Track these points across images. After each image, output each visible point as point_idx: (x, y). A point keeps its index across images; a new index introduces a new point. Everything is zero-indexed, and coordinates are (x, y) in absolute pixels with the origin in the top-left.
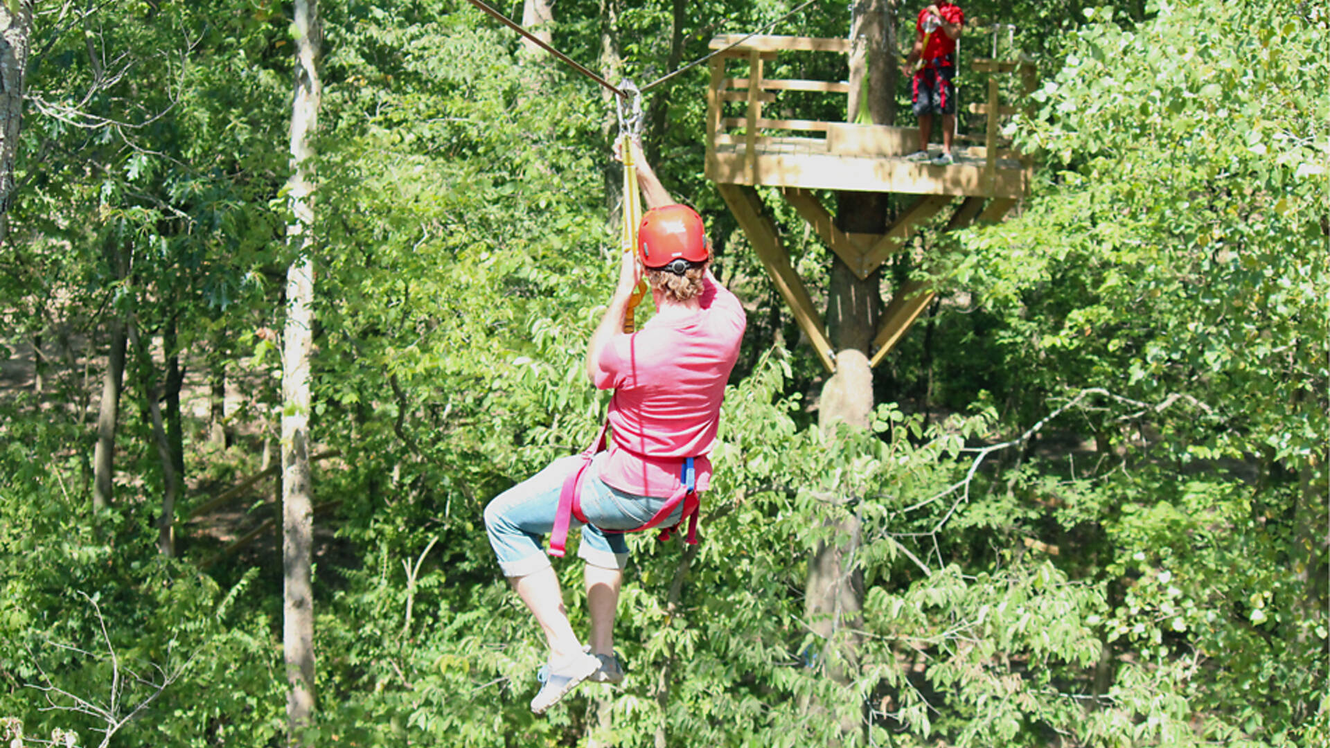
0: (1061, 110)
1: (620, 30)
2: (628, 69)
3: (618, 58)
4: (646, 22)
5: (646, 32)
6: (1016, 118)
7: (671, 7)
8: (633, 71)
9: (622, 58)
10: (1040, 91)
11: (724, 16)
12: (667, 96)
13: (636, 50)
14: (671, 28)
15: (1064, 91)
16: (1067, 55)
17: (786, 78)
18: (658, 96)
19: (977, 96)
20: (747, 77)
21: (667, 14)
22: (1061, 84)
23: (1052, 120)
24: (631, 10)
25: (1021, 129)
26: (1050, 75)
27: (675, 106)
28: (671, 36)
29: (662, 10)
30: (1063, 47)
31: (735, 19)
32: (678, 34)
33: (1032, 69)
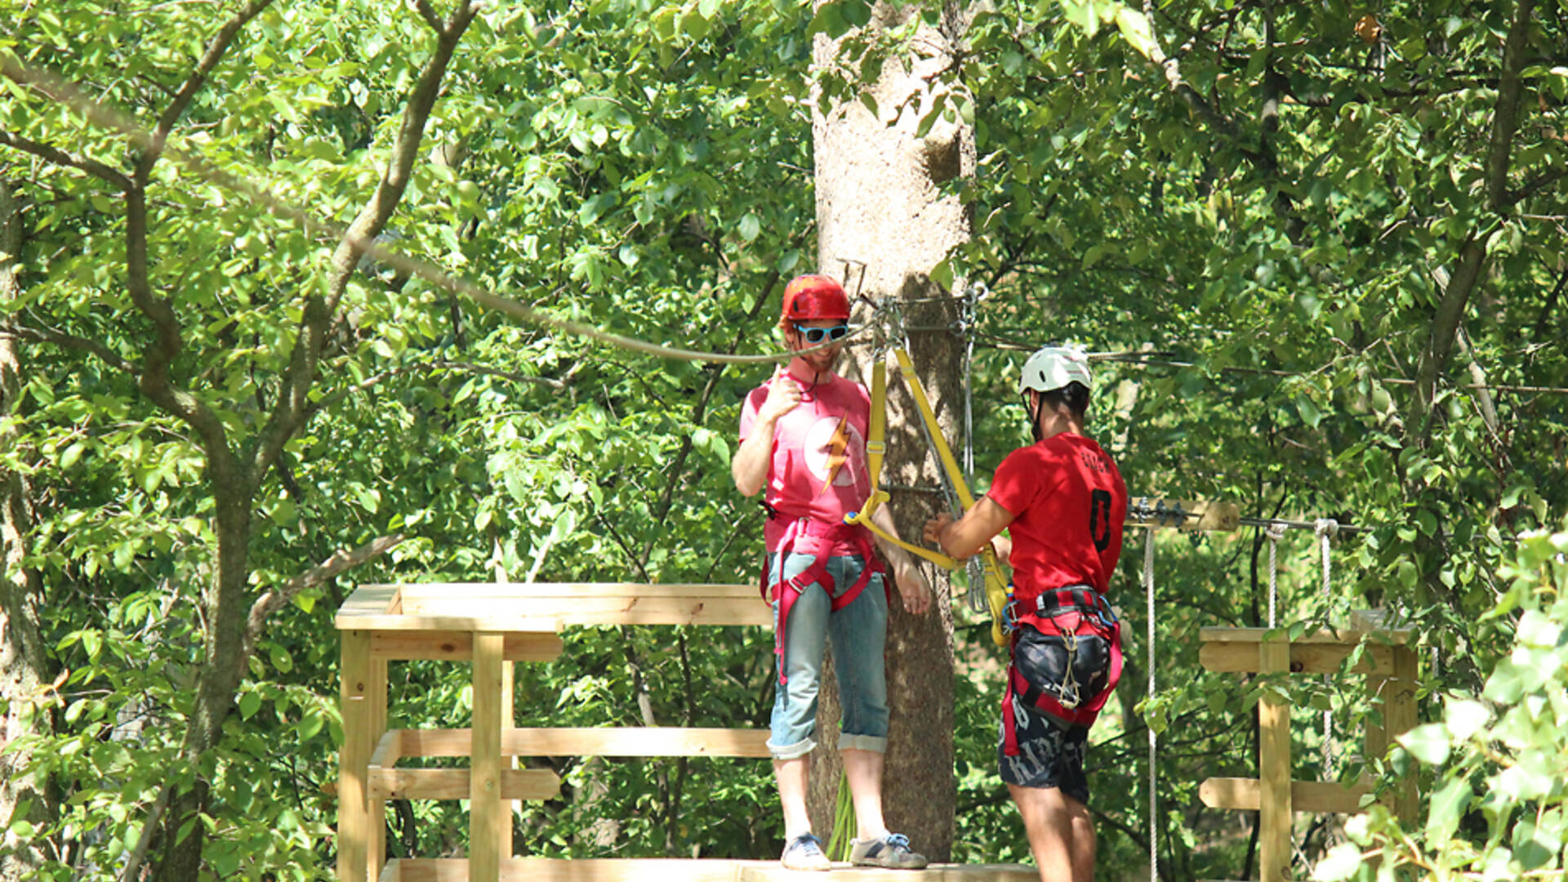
0: (1505, 790)
1: (36, 580)
2: (72, 714)
3: (31, 678)
4: (123, 557)
5: (125, 585)
6: (1357, 826)
7: (209, 502)
8: (84, 720)
9: (47, 676)
10: (1429, 730)
11: (380, 520)
12: (201, 795)
13: (93, 648)
14: (208, 570)
15: (1512, 731)
16: (1518, 612)
17: (594, 718)
18: (170, 797)
19: (1218, 750)
20: (465, 720)
21: (191, 525)
22: (1501, 711)
23: (1474, 826)
24: (74, 517)
25: (1375, 863)
26: (1467, 678)
27: (232, 831)
28: (211, 599)
29: (174, 514)
30: (1505, 586)
31: (421, 529)
32: (235, 592)
33: (1403, 656)
